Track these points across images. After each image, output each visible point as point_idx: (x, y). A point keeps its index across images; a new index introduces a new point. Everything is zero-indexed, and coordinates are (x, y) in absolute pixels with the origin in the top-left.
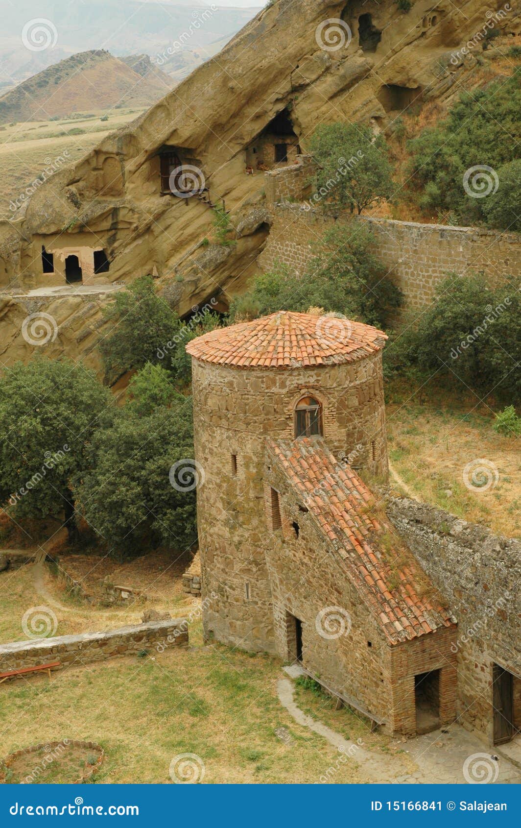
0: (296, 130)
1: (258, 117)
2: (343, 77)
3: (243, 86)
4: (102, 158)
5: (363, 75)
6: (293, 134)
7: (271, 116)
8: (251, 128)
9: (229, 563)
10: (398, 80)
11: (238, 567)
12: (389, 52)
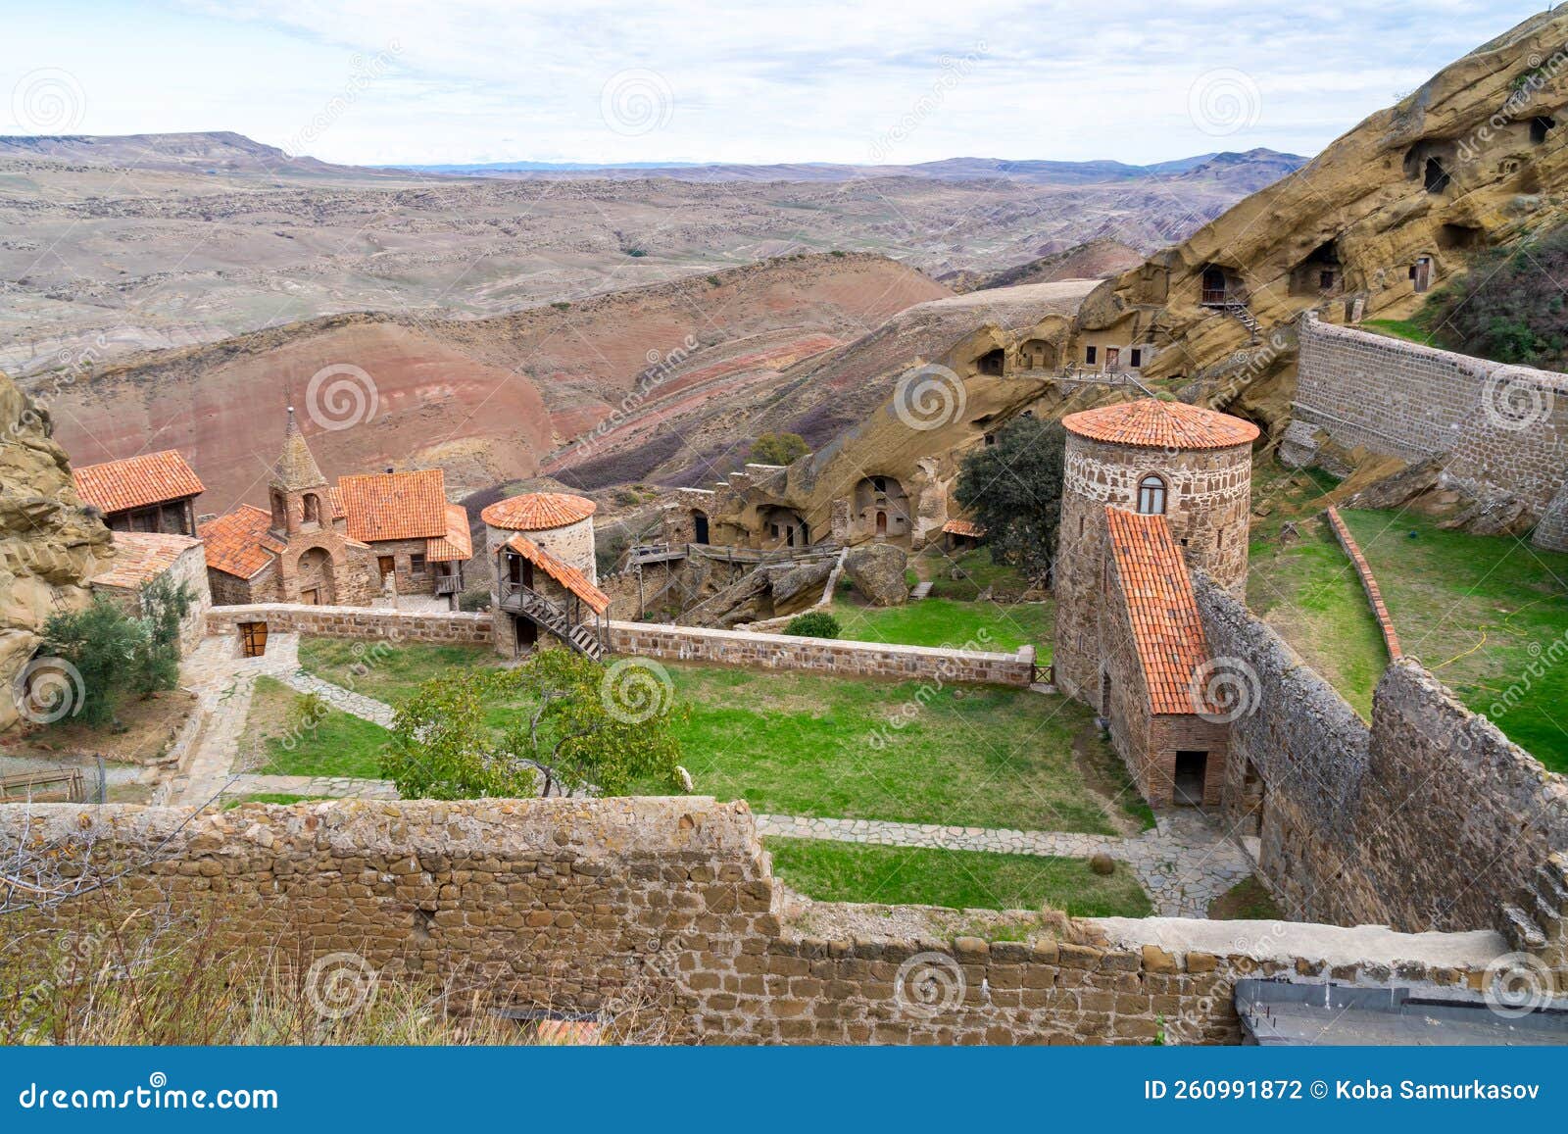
0: (1341, 260)
1: (1304, 245)
2: (1396, 214)
3: (1290, 214)
4: (1152, 270)
5: (1421, 213)
6: (1338, 262)
7: (1318, 244)
8: (1297, 255)
9: (1069, 615)
10: (1459, 220)
11: (1075, 619)
12: (1456, 194)
